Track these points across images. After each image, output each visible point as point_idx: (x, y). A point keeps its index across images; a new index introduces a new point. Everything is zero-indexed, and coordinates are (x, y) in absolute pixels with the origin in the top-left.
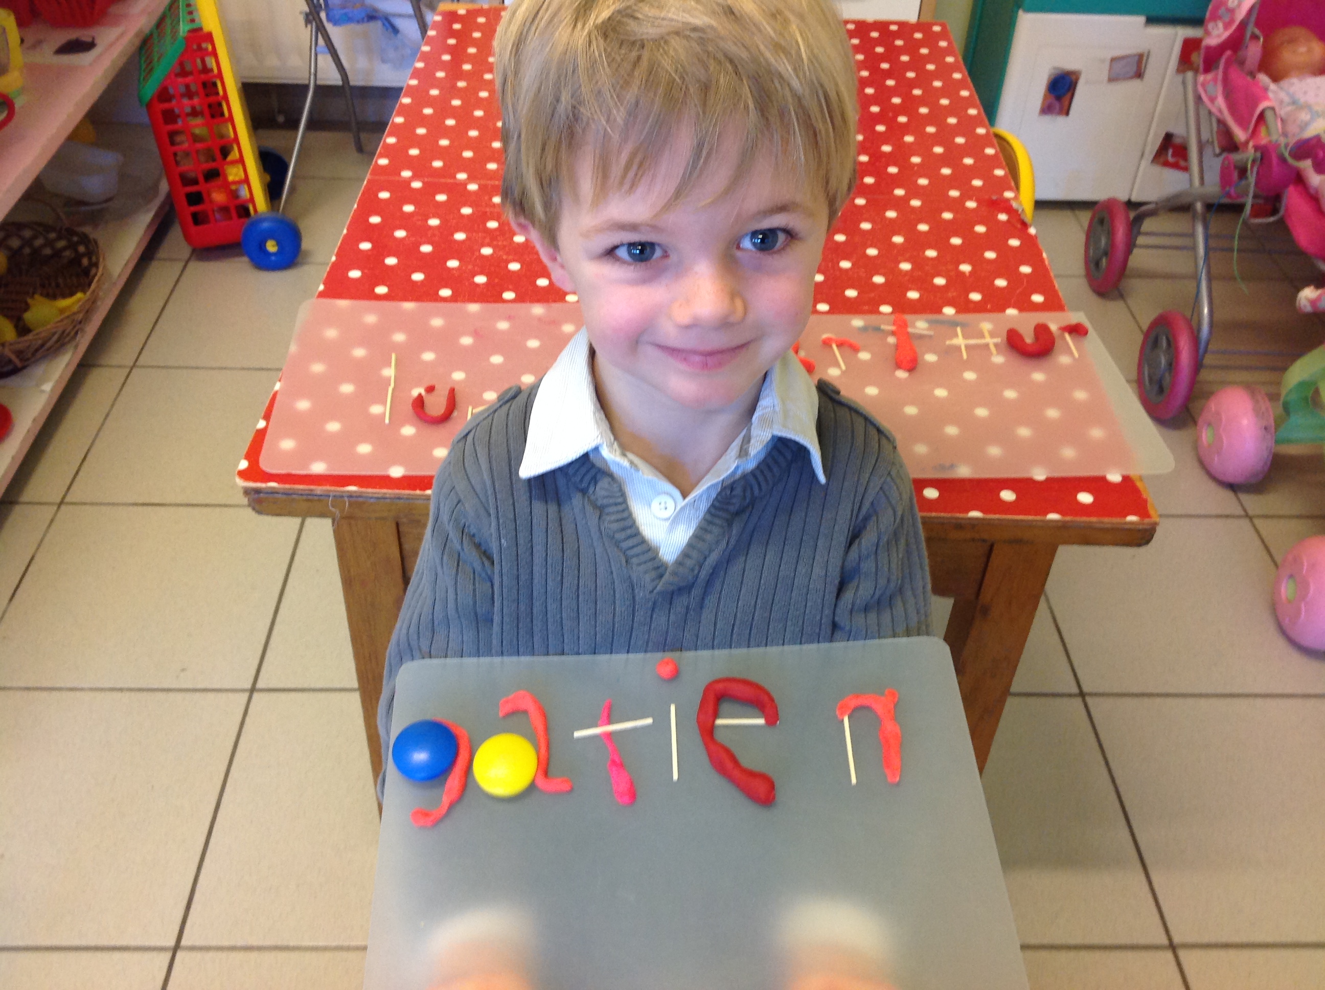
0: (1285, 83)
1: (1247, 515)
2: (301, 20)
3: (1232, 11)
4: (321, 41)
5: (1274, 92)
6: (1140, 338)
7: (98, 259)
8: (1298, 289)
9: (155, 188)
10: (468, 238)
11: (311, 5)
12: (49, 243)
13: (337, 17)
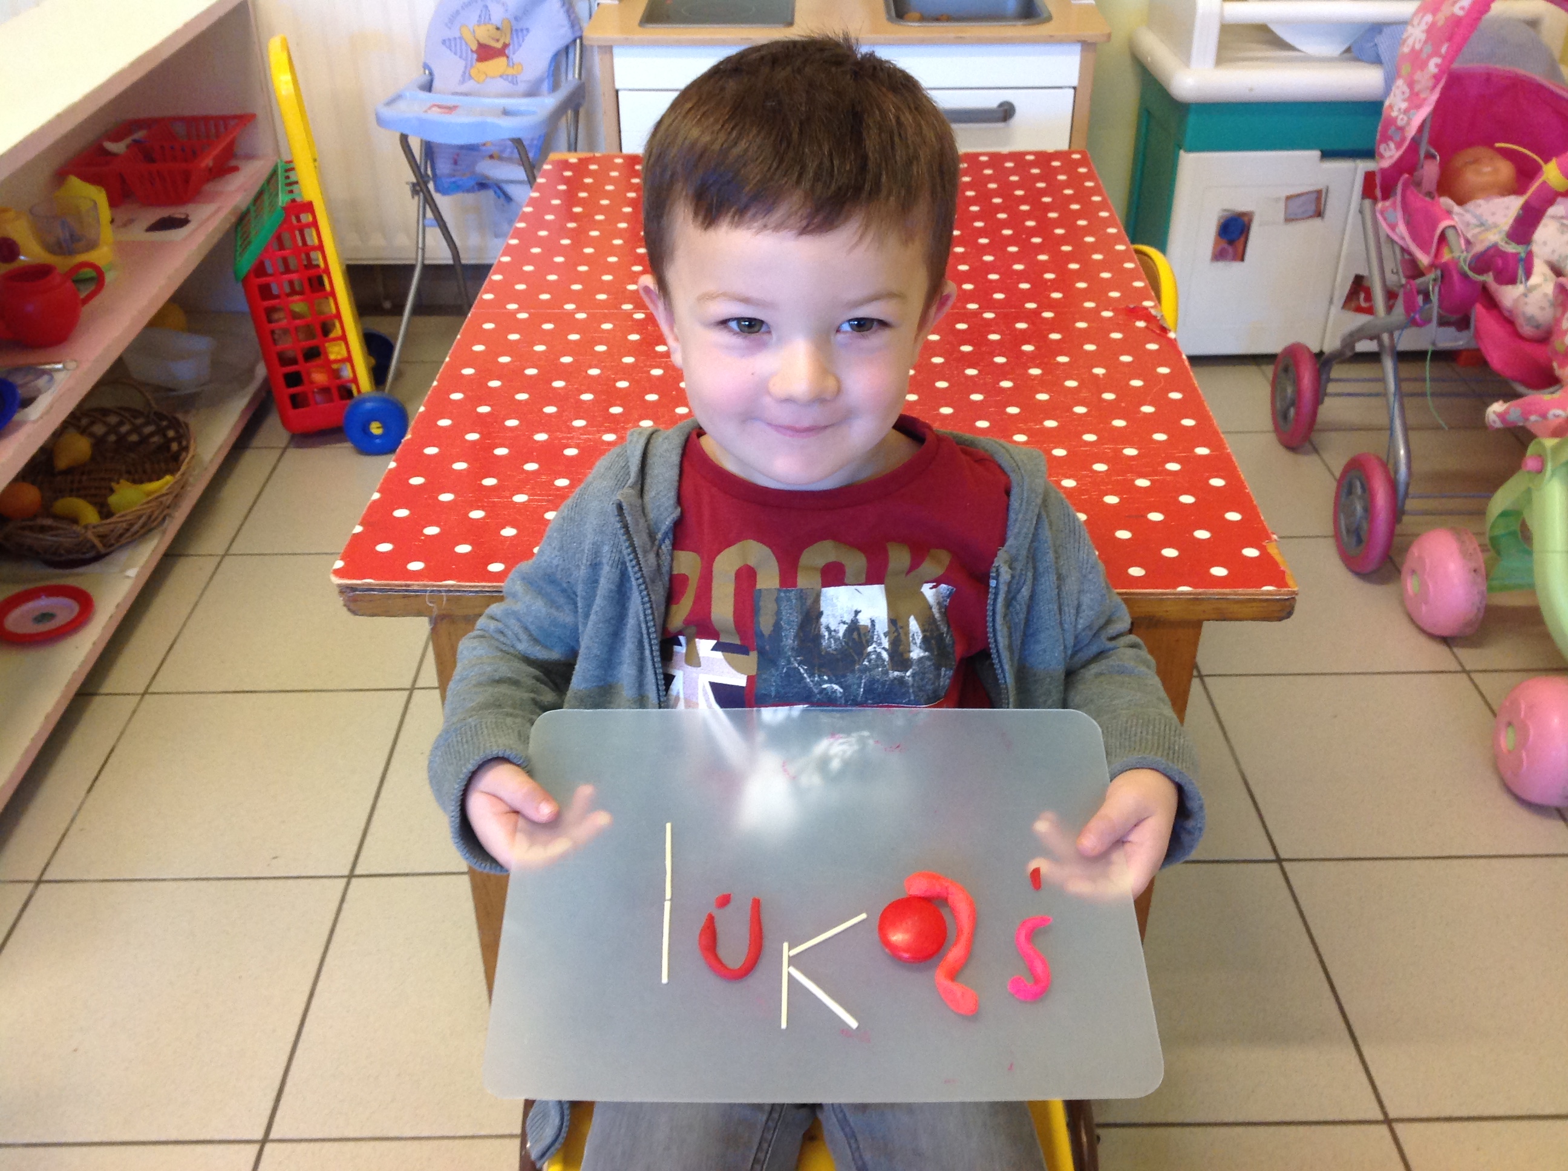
0: (1470, 206)
1: (1464, 671)
2: (408, 190)
3: (1401, 129)
4: (429, 214)
5: (1458, 214)
6: (1334, 485)
7: (188, 442)
8: (1488, 405)
9: (251, 371)
10: (575, 361)
11: (417, 174)
12: (136, 429)
13: (446, 186)
